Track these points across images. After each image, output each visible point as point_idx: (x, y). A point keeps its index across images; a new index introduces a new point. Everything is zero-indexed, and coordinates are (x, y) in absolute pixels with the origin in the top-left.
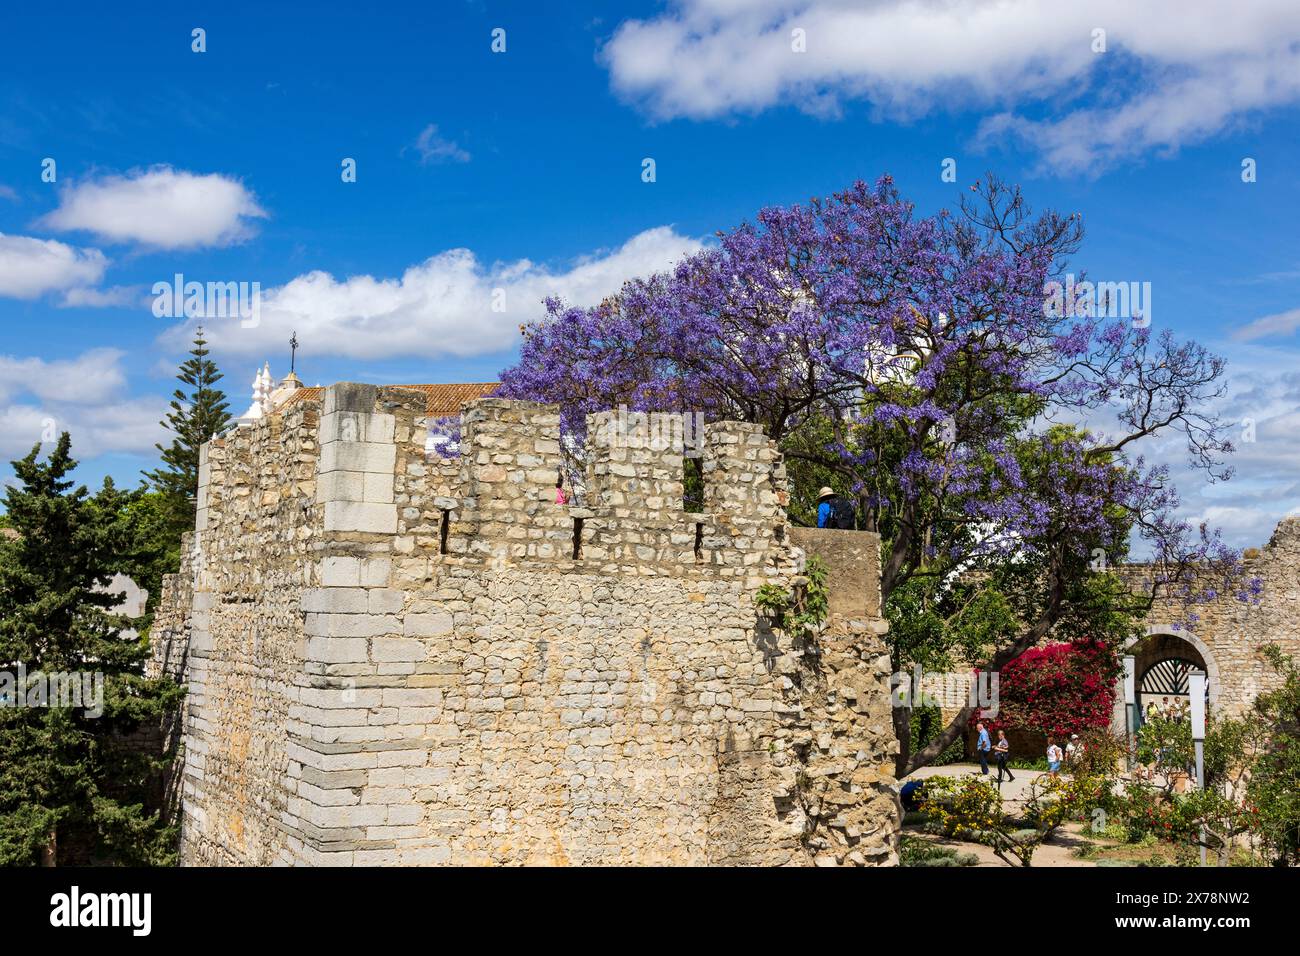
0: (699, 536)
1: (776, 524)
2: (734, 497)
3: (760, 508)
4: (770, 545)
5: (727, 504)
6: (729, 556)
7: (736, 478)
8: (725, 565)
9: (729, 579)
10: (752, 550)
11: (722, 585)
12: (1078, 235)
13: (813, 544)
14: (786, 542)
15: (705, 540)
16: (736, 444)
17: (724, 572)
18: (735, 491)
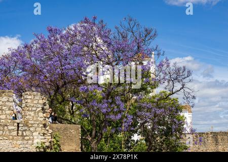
0: (18, 127)
1: (43, 123)
2: (30, 115)
3: (38, 118)
4: (42, 129)
5: (27, 117)
6: (28, 133)
7: (30, 109)
8: (26, 136)
9: (28, 140)
10: (36, 131)
11: (25, 142)
12: (155, 35)
13: (57, 129)
14: (47, 129)
15: (20, 128)
16: (31, 99)
17: (26, 138)
18: (30, 113)
